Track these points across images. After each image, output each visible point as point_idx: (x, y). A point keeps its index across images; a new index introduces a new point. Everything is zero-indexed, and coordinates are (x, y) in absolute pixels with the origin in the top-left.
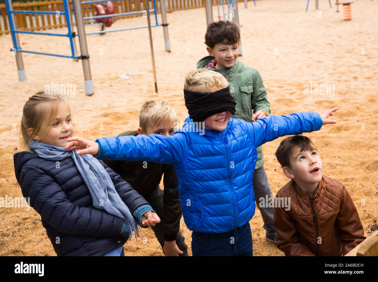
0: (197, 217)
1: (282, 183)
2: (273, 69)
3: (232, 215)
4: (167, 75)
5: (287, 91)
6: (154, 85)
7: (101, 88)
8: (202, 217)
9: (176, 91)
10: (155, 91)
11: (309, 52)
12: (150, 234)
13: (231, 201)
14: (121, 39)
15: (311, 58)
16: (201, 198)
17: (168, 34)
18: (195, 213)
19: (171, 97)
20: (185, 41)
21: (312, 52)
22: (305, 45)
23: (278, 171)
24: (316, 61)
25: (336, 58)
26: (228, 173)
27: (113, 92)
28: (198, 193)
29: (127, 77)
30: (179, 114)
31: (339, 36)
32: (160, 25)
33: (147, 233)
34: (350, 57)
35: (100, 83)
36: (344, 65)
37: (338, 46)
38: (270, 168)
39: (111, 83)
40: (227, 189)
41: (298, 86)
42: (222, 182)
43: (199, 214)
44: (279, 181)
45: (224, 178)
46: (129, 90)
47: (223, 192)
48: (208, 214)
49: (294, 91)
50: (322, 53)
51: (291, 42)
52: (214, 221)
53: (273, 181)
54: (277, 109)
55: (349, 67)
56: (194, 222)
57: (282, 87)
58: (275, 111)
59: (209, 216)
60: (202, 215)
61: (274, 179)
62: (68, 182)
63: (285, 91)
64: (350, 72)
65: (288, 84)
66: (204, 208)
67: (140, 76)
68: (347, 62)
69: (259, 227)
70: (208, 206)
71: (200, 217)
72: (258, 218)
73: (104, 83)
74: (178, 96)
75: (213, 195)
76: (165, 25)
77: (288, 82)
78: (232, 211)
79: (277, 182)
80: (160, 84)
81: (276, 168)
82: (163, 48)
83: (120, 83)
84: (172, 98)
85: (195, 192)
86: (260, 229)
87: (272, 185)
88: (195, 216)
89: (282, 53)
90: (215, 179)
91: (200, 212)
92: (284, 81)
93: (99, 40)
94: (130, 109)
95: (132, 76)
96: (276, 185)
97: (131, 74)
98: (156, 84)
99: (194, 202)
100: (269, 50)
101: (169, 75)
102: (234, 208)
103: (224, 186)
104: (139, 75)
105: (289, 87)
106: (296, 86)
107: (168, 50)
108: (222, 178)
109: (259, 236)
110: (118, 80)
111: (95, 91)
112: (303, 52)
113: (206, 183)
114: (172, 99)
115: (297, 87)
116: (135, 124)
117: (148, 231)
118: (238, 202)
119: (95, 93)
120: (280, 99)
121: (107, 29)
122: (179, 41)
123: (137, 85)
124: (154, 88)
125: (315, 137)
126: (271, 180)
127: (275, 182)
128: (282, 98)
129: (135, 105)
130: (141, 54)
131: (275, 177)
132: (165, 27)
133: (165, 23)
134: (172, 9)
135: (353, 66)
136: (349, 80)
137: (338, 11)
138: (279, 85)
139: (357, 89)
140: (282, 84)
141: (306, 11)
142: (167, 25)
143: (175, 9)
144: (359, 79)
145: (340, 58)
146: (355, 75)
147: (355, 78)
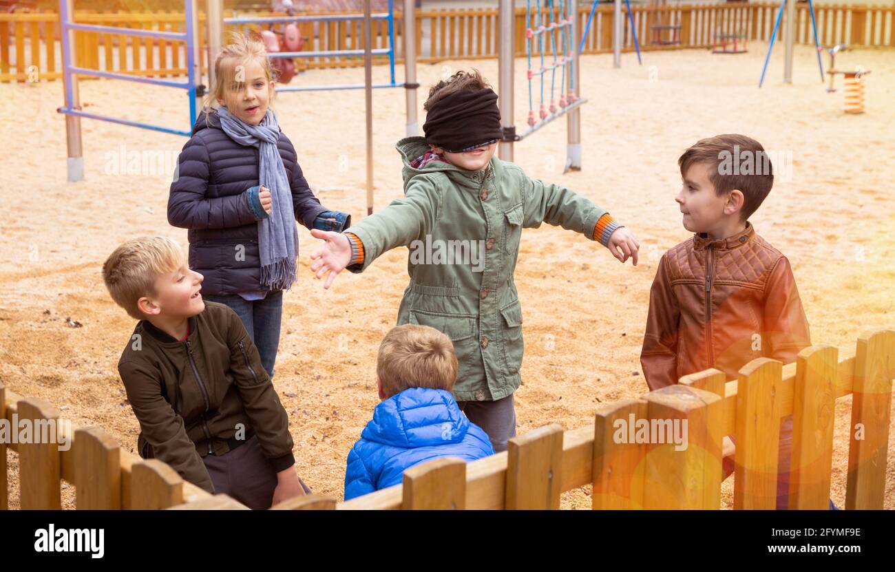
2: (646, 204)
25: (802, 192)
31: (822, 148)
32: (400, 86)
34: (834, 194)
36: (813, 210)
37: (814, 168)
55: (824, 213)
64: (825, 224)
67: (339, 194)
68: (822, 204)
76: (410, 87)
92: (663, 230)
95: (322, 192)
132: (411, 92)
133: (411, 82)
134: (439, 57)
135: (835, 212)
136: (813, 240)
137: (831, 91)
138: (648, 237)
139: (826, 260)
140: (658, 236)
141: (760, 86)
142: (415, 86)
143: (447, 56)
144: (839, 240)
145: (812, 193)
146: (831, 232)
147: (830, 237)
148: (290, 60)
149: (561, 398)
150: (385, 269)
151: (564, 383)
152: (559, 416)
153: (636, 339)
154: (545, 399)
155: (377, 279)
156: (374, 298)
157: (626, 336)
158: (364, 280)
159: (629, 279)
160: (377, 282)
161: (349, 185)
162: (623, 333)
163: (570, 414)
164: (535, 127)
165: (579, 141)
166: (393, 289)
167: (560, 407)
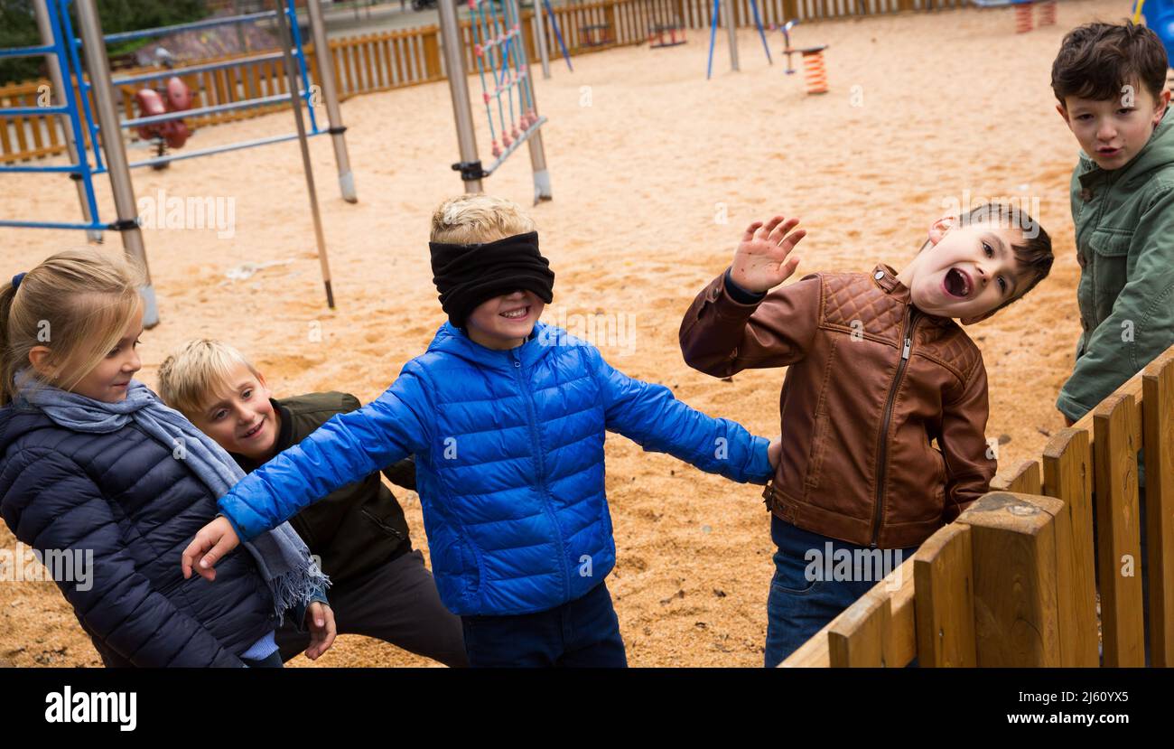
0: (469, 583)
1: (695, 504)
2: (638, 227)
3: (556, 571)
4: (353, 261)
5: (681, 278)
6: (322, 287)
7: (177, 308)
8: (481, 581)
9: (383, 301)
10: (326, 304)
11: (726, 179)
12: (363, 659)
13: (552, 536)
14: (214, 178)
15: (733, 193)
16: (475, 536)
17: (347, 157)
18: (464, 576)
19: (371, 316)
20: (392, 173)
21: (736, 179)
22: (713, 162)
23: (680, 474)
24: (748, 200)
25: (799, 188)
26: (538, 469)
27: (211, 316)
28: (467, 523)
29: (245, 276)
30: (401, 356)
31: (801, 135)
32: (324, 132)
33: (354, 655)
34: (835, 185)
35: (172, 295)
36: (820, 205)
37: (801, 159)
38: (658, 471)
39: (202, 292)
40: (537, 508)
41: (707, 263)
42: (525, 491)
43: (473, 577)
44: (687, 499)
45: (528, 482)
46: (255, 307)
47: (527, 516)
48: (499, 573)
49: (699, 277)
50: (762, 179)
51: (678, 157)
52: (511, 588)
53: (670, 499)
54: (660, 325)
55: (834, 208)
56: (463, 598)
57: (666, 270)
58: (656, 330)
59: (499, 576)
60: (481, 576)
61: (672, 495)
62: (142, 480)
63: (676, 280)
64: (839, 220)
65: (682, 262)
66: (484, 559)
67: (282, 270)
68: (827, 198)
69: (646, 614)
70: (497, 553)
71: (476, 583)
72: (642, 592)
73: (181, 294)
74: (391, 313)
75: (505, 526)
76: (336, 131)
77: (681, 257)
78: (553, 560)
79: (681, 501)
80: (338, 285)
81: (675, 469)
82: (336, 193)
83: (226, 290)
84: (375, 317)
85: (461, 521)
86: (650, 617)
87: (669, 509)
88: (464, 581)
89: (657, 185)
90: (506, 486)
91: (476, 571)
92: (670, 254)
93: (153, 185)
94: (266, 355)
95: (259, 270)
96: (678, 511)
97: (256, 266)
98: (328, 285)
99: (458, 548)
100: (622, 180)
101: (360, 261)
102: (560, 555)
103: (530, 501)
104: (276, 267)
105: (685, 269)
106: (703, 264)
107: (348, 198)
108: (523, 481)
109: (649, 635)
110: (222, 283)
111: (161, 316)
112: (712, 180)
113: (484, 497)
114: (378, 321)
115: (707, 268)
116: (284, 390)
117: (356, 650)
118: (568, 537)
119: (163, 322)
120: (664, 300)
121: (172, 153)
122: (376, 172)
123: (277, 293)
124: (325, 298)
125: (766, 385)
126: (665, 499)
127: (676, 503)
128: (671, 296)
129: (278, 344)
130: (277, 213)
131: (673, 490)
132: (339, 137)
133: (336, 125)
134: (346, 93)
135: (845, 205)
136: (837, 241)
137: (790, 72)
138: (658, 265)
139: (859, 260)
140: (666, 262)
141: (709, 77)
142: (342, 130)
143: (356, 91)
144: (863, 236)
145: (810, 188)
146: (851, 228)
147: (853, 234)
148: (180, 120)
149: (634, 479)
150: (367, 352)
151: (629, 458)
152: (638, 501)
153: (691, 390)
154: (615, 483)
155: (362, 366)
156: (366, 390)
157: (679, 388)
158: (346, 371)
159: (653, 318)
160: (362, 371)
161: (289, 257)
162: (675, 385)
163: (652, 497)
164: (502, 157)
165: (545, 167)
166: (385, 376)
167: (638, 491)
